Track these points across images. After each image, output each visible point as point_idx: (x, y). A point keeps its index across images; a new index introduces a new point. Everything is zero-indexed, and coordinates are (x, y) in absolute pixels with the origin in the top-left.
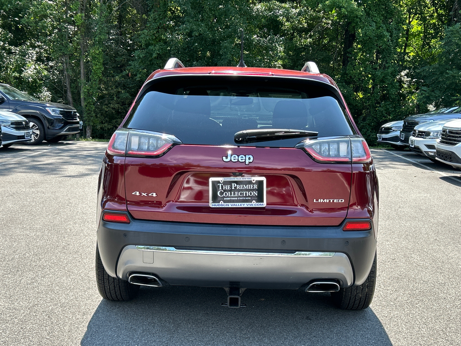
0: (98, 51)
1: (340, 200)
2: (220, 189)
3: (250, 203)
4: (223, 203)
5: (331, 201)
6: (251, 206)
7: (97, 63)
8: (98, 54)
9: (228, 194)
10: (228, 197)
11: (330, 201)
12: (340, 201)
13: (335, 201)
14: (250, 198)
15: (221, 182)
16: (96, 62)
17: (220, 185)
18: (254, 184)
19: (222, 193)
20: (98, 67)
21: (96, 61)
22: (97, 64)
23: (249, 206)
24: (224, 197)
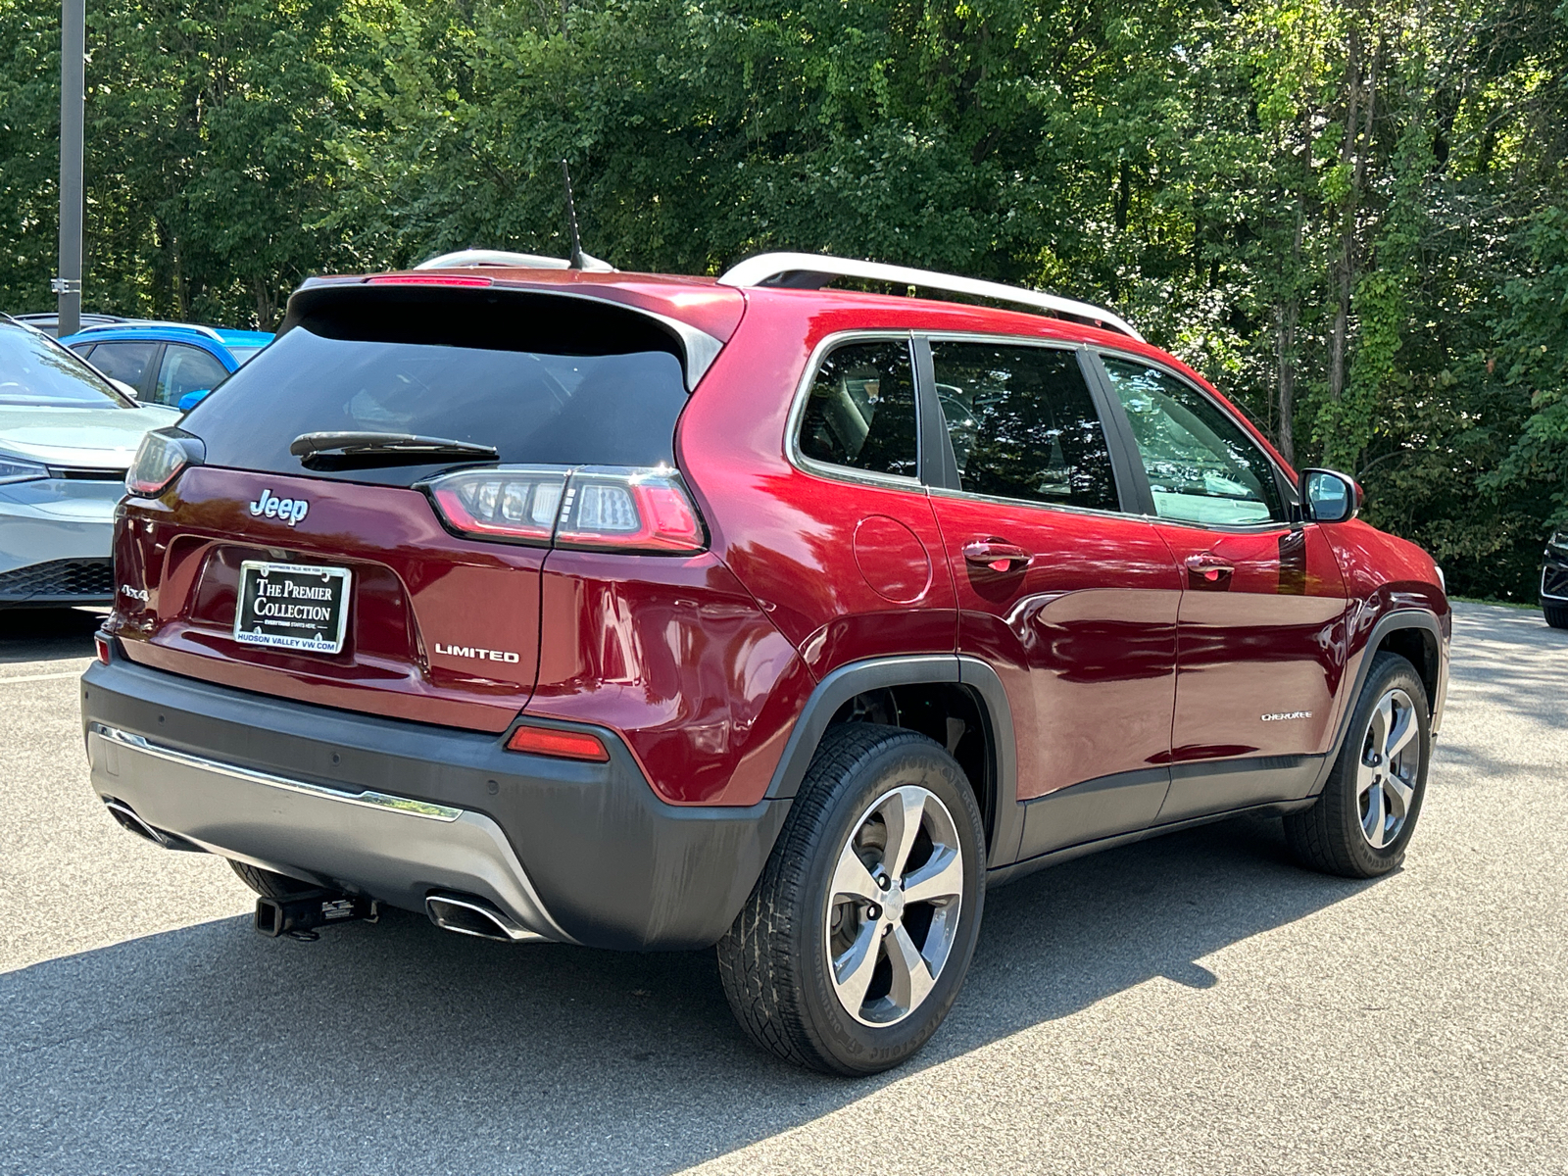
0: (1384, 287)
1: (506, 655)
2: (261, 593)
3: (310, 641)
4: (260, 635)
5: (482, 656)
6: (311, 649)
7: (1378, 326)
8: (1383, 297)
9: (275, 608)
10: (273, 618)
11: (477, 654)
12: (506, 659)
13: (492, 657)
14: (313, 626)
15: (265, 575)
16: (1373, 324)
17: (262, 581)
18: (325, 585)
19: (262, 606)
20: (1378, 340)
21: (1376, 319)
22: (1376, 331)
23: (307, 648)
24: (266, 617)
